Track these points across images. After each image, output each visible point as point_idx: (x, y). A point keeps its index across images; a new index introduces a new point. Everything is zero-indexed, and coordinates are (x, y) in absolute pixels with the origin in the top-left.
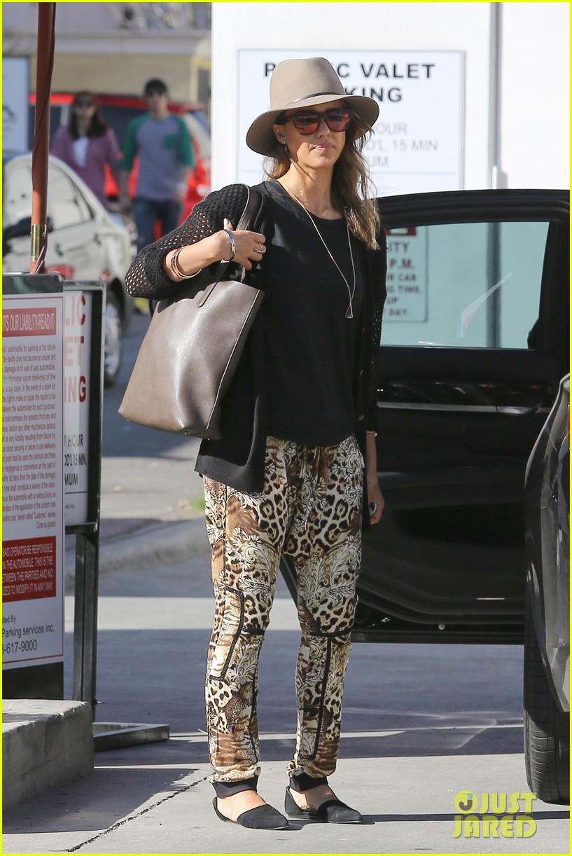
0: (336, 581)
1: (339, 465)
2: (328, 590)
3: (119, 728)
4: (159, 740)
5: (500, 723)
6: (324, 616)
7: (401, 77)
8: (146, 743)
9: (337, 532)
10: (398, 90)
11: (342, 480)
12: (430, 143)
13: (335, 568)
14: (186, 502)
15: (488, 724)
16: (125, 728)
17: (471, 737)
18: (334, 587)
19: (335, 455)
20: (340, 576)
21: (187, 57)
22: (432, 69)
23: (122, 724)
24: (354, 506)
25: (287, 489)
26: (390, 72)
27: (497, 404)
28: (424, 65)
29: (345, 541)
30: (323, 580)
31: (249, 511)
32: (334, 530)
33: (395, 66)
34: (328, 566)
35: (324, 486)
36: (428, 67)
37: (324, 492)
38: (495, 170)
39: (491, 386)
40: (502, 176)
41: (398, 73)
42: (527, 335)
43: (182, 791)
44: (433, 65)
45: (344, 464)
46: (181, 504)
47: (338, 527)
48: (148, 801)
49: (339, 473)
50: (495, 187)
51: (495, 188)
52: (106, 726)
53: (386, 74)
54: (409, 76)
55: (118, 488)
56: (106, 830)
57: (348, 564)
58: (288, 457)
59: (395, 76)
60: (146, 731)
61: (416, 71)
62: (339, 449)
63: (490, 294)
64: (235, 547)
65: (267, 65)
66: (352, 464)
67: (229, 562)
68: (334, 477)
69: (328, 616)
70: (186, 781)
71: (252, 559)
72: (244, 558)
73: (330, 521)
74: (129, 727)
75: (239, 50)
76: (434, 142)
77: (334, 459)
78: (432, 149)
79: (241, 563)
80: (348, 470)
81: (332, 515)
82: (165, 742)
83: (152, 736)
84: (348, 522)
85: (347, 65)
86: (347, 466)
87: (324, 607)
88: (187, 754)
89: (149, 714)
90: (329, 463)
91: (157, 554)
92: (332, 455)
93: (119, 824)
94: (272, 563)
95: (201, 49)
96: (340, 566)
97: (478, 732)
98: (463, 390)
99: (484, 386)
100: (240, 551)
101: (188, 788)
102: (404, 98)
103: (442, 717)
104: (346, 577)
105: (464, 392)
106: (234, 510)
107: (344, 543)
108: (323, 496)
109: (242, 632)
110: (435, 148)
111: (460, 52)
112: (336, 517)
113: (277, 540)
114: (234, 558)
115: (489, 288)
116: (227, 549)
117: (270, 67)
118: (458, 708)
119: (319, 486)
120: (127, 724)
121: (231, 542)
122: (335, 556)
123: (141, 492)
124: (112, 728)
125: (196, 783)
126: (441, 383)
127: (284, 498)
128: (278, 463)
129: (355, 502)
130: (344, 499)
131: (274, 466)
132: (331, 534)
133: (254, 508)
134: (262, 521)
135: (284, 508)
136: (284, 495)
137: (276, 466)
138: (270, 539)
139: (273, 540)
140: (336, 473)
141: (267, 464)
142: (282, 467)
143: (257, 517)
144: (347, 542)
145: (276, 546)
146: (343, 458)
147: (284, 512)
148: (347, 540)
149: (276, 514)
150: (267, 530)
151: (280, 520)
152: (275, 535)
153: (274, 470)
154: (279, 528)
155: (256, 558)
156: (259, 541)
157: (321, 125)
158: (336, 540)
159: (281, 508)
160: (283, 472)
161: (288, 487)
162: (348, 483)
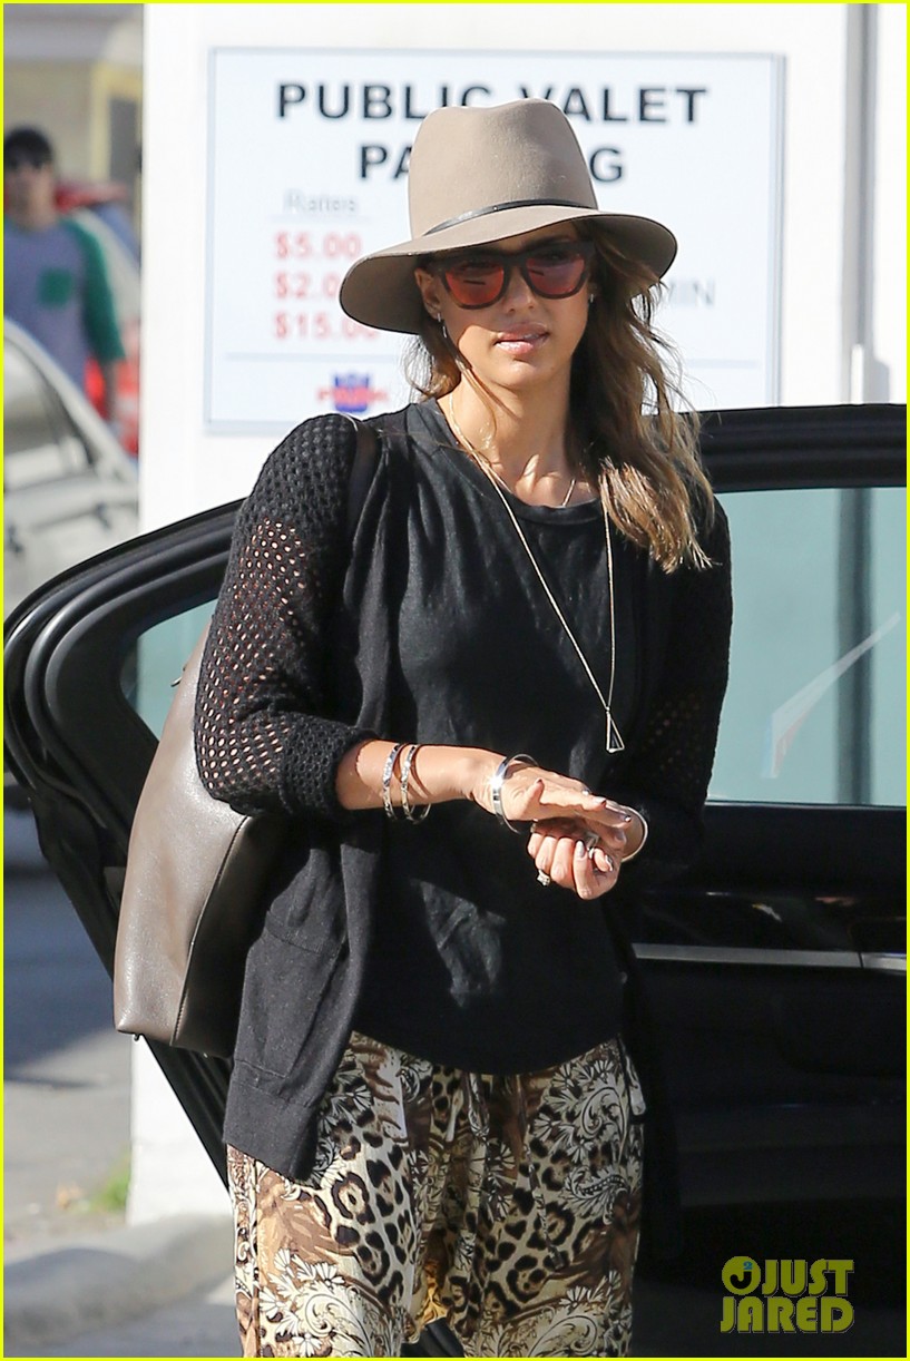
1: (557, 1117)
7: (623, 120)
9: (538, 1277)
10: (615, 152)
11: (559, 1156)
12: (696, 287)
19: (547, 1092)
21: (83, 68)
22: (699, 101)
24: (592, 1219)
25: (406, 1155)
26: (595, 107)
27: (860, 948)
28: (679, 91)
29: (557, 1299)
31: (306, 1203)
32: (531, 1271)
33: (606, 93)
35: (511, 1167)
36: (691, 94)
37: (509, 1181)
38: (858, 355)
39: (848, 902)
40: (876, 372)
41: (615, 110)
44: (703, 91)
45: (571, 1116)
46: (62, 1196)
47: (540, 1265)
49: (553, 1138)
50: (858, 400)
53: (585, 113)
54: (643, 118)
58: (411, 1080)
59: (607, 117)
61: (660, 104)
62: (557, 1076)
63: (844, 669)
64: (284, 1300)
65: (283, 89)
66: (593, 1117)
67: (269, 1339)
68: (538, 1148)
71: (325, 1327)
72: (305, 1327)
73: (522, 1248)
75: (214, 51)
76: (704, 285)
77: (543, 1102)
78: (701, 302)
79: (297, 1340)
80: (581, 1133)
81: (526, 1236)
84: (571, 1258)
85: (486, 91)
86: (578, 1122)
90: (528, 1112)
92: (540, 1092)
94: (378, 1341)
95: (117, 48)
99: (829, 900)
100: (294, 1309)
102: (628, 172)
105: (777, 917)
106: (274, 1205)
107: (555, 1302)
108: (506, 1189)
110: (709, 300)
111: (771, 56)
112: (536, 1242)
113: (386, 1281)
114: (281, 1328)
115: (844, 654)
116: (265, 1306)
117: (292, 94)
119: (499, 1163)
121: (274, 1289)
126: (720, 894)
127: (397, 1175)
128: (380, 1089)
129: (595, 1210)
130: (561, 1202)
131: (367, 1094)
132: (523, 1278)
133: (316, 1196)
134: (340, 1228)
135: (399, 1198)
136: (396, 1166)
137: (374, 1093)
138: (366, 1274)
139: (375, 1280)
140: (544, 1139)
141: (348, 1088)
142: (392, 1099)
143: (328, 1219)
144: (564, 1301)
145: (385, 1295)
146: (569, 1102)
147: (399, 1210)
148: (566, 1297)
149: (376, 1211)
150: (354, 1248)
151: (390, 1229)
152: (379, 1265)
153: (367, 1103)
154: (389, 1248)
155: (335, 1323)
156: (339, 1280)
157: (512, 284)
158: (535, 1295)
159: (390, 1198)
160: (398, 1112)
161: (408, 1150)
162: (579, 1163)
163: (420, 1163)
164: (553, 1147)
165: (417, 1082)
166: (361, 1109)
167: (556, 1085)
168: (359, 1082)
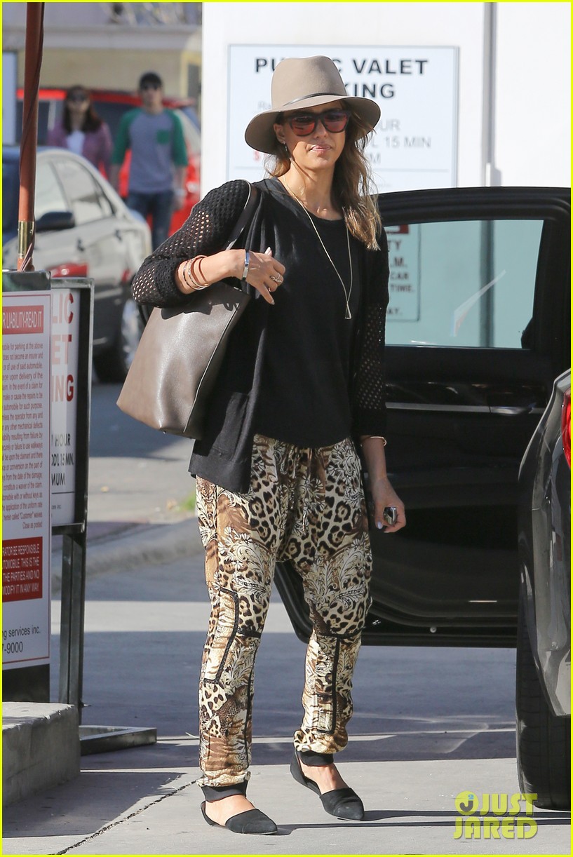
0: (346, 585)
1: (336, 466)
2: (337, 594)
3: (106, 731)
4: (146, 744)
5: (491, 727)
6: (335, 620)
7: (394, 73)
8: (133, 746)
9: (341, 535)
10: (391, 86)
11: (340, 482)
12: (423, 140)
13: (343, 572)
14: (175, 503)
15: (480, 728)
16: (112, 731)
17: (462, 741)
18: (343, 591)
19: (330, 456)
20: (349, 580)
21: (177, 53)
22: (425, 65)
23: (109, 728)
24: (356, 509)
25: (278, 488)
26: (383, 68)
27: (489, 405)
28: (417, 61)
30: (332, 584)
31: (238, 509)
33: (387, 62)
34: (336, 569)
35: (322, 488)
36: (421, 63)
37: (322, 494)
38: (488, 167)
39: (484, 386)
40: (496, 174)
41: (391, 68)
42: (521, 335)
43: (170, 795)
44: (426, 61)
45: (342, 466)
46: (169, 504)
47: (340, 530)
48: (135, 805)
49: (336, 474)
51: (489, 186)
52: (92, 730)
53: (379, 70)
54: (402, 72)
55: (105, 489)
56: (92, 835)
57: (357, 568)
58: (278, 455)
59: (388, 72)
60: (133, 734)
61: (409, 67)
62: (334, 450)
63: (483, 293)
64: (228, 547)
65: (258, 61)
66: (349, 467)
67: (222, 563)
68: (331, 479)
69: (338, 620)
70: (173, 785)
71: (244, 559)
72: (236, 558)
73: (332, 523)
74: (116, 730)
75: (230, 46)
76: (426, 139)
77: (330, 461)
78: (425, 145)
79: (234, 563)
80: (346, 473)
81: (333, 517)
82: (152, 745)
83: (139, 740)
84: (352, 524)
87: (334, 611)
88: (175, 758)
89: (136, 717)
90: (325, 465)
91: (145, 556)
92: (328, 456)
93: (105, 829)
94: (266, 563)
95: (191, 44)
96: (348, 569)
97: (469, 737)
98: (456, 389)
99: (477, 385)
100: (232, 551)
101: (175, 792)
102: (396, 94)
103: (434, 721)
104: (356, 581)
105: (456, 392)
106: (225, 508)
107: (349, 546)
109: (237, 634)
110: (428, 145)
111: (453, 47)
112: (337, 520)
113: (269, 540)
114: (226, 558)
115: (482, 287)
116: (220, 549)
117: (261, 63)
118: (448, 711)
119: (317, 488)
120: (113, 728)
121: (223, 542)
122: (341, 559)
123: (128, 492)
124: (99, 731)
125: (184, 787)
126: (433, 383)
127: (274, 497)
128: (268, 461)
129: (357, 505)
130: (344, 501)
131: (263, 464)
132: (335, 536)
133: (243, 506)
134: (251, 519)
135: (275, 506)
136: (274, 493)
137: (266, 463)
138: (261, 538)
139: (265, 540)
140: (333, 475)
141: (255, 462)
142: (272, 465)
143: (247, 516)
144: (352, 545)
145: (268, 545)
146: (341, 460)
147: (275, 511)
148: (353, 543)
149: (266, 512)
150: (257, 528)
151: (272, 519)
152: (266, 533)
153: (263, 468)
154: (271, 526)
155: (249, 557)
156: (251, 540)
157: (318, 126)
158: (341, 543)
159: (271, 506)
160: (274, 470)
161: (278, 485)
162: (348, 485)
163: (283, 489)
164: (337, 479)
165: (281, 456)
166: (261, 470)
167: (334, 454)
168: (259, 459)
